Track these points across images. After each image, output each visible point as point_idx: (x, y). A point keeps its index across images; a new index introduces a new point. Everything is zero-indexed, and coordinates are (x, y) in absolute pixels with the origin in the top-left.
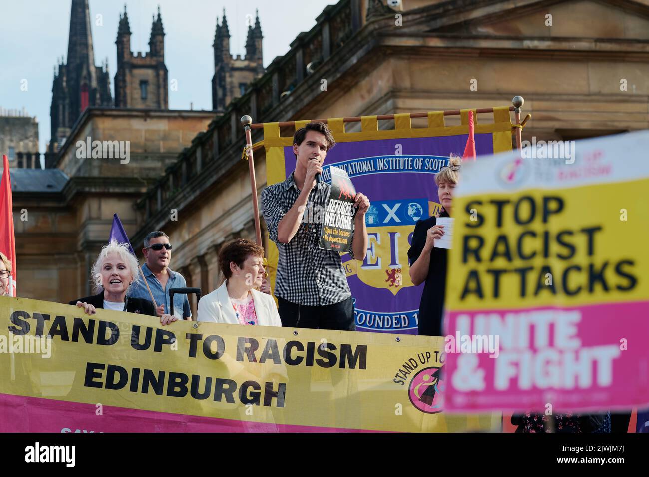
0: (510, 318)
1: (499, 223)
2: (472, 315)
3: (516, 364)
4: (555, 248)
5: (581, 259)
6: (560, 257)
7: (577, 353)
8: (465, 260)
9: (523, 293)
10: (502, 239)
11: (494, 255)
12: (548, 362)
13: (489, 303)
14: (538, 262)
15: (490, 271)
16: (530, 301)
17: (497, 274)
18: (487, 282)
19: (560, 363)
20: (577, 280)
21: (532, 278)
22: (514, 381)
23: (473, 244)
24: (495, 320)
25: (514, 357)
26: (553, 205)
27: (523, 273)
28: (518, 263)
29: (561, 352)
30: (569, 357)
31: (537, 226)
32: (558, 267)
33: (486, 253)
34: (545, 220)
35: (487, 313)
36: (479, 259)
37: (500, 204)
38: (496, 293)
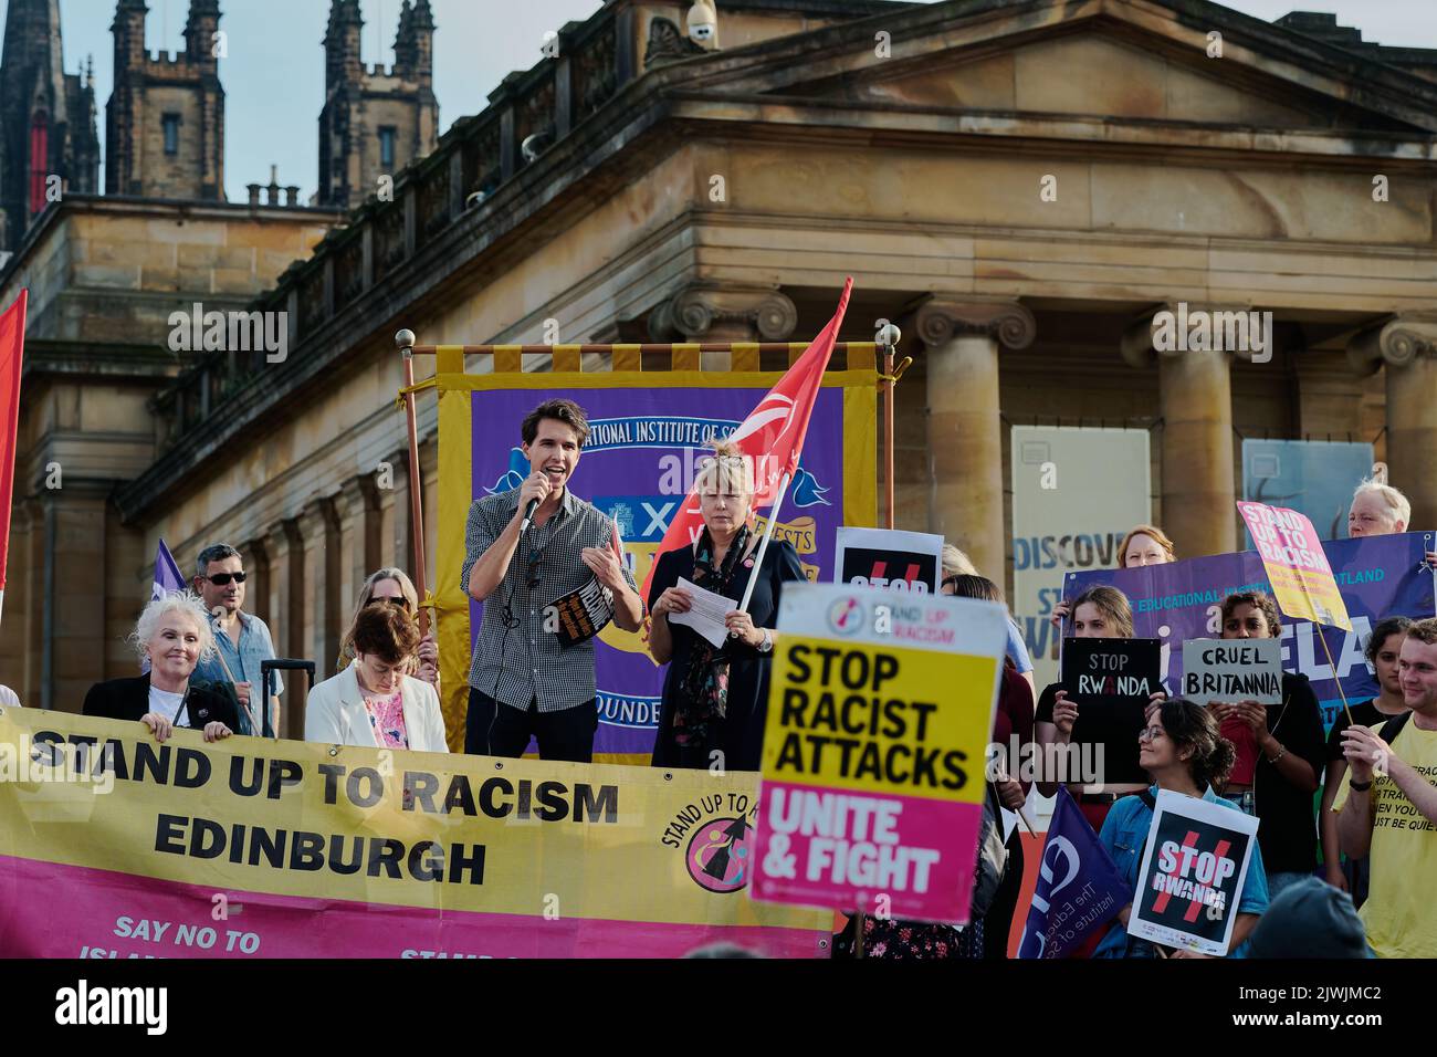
0: (828, 798)
1: (825, 680)
2: (789, 788)
3: (830, 854)
4: (883, 722)
5: (909, 740)
6: (887, 732)
7: (894, 849)
8: (785, 722)
9: (844, 772)
10: (827, 699)
11: (817, 719)
12: (864, 858)
13: (807, 777)
14: (864, 737)
15: (810, 738)
16: (850, 783)
17: (818, 742)
18: (807, 750)
19: (876, 860)
20: (903, 764)
21: (856, 754)
22: (827, 872)
23: (796, 702)
24: (812, 797)
25: (829, 845)
26: (886, 667)
27: (847, 746)
28: (842, 734)
29: (878, 846)
30: (886, 852)
31: (867, 692)
32: (884, 744)
33: (808, 716)
34: (876, 687)
35: (805, 788)
36: (800, 723)
37: (828, 654)
38: (816, 769)
